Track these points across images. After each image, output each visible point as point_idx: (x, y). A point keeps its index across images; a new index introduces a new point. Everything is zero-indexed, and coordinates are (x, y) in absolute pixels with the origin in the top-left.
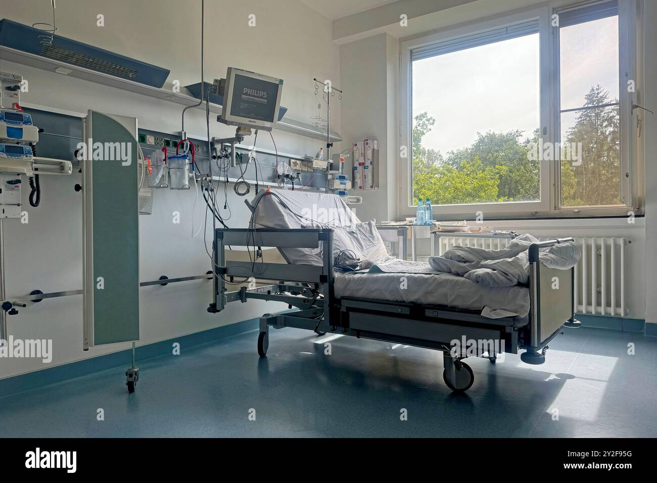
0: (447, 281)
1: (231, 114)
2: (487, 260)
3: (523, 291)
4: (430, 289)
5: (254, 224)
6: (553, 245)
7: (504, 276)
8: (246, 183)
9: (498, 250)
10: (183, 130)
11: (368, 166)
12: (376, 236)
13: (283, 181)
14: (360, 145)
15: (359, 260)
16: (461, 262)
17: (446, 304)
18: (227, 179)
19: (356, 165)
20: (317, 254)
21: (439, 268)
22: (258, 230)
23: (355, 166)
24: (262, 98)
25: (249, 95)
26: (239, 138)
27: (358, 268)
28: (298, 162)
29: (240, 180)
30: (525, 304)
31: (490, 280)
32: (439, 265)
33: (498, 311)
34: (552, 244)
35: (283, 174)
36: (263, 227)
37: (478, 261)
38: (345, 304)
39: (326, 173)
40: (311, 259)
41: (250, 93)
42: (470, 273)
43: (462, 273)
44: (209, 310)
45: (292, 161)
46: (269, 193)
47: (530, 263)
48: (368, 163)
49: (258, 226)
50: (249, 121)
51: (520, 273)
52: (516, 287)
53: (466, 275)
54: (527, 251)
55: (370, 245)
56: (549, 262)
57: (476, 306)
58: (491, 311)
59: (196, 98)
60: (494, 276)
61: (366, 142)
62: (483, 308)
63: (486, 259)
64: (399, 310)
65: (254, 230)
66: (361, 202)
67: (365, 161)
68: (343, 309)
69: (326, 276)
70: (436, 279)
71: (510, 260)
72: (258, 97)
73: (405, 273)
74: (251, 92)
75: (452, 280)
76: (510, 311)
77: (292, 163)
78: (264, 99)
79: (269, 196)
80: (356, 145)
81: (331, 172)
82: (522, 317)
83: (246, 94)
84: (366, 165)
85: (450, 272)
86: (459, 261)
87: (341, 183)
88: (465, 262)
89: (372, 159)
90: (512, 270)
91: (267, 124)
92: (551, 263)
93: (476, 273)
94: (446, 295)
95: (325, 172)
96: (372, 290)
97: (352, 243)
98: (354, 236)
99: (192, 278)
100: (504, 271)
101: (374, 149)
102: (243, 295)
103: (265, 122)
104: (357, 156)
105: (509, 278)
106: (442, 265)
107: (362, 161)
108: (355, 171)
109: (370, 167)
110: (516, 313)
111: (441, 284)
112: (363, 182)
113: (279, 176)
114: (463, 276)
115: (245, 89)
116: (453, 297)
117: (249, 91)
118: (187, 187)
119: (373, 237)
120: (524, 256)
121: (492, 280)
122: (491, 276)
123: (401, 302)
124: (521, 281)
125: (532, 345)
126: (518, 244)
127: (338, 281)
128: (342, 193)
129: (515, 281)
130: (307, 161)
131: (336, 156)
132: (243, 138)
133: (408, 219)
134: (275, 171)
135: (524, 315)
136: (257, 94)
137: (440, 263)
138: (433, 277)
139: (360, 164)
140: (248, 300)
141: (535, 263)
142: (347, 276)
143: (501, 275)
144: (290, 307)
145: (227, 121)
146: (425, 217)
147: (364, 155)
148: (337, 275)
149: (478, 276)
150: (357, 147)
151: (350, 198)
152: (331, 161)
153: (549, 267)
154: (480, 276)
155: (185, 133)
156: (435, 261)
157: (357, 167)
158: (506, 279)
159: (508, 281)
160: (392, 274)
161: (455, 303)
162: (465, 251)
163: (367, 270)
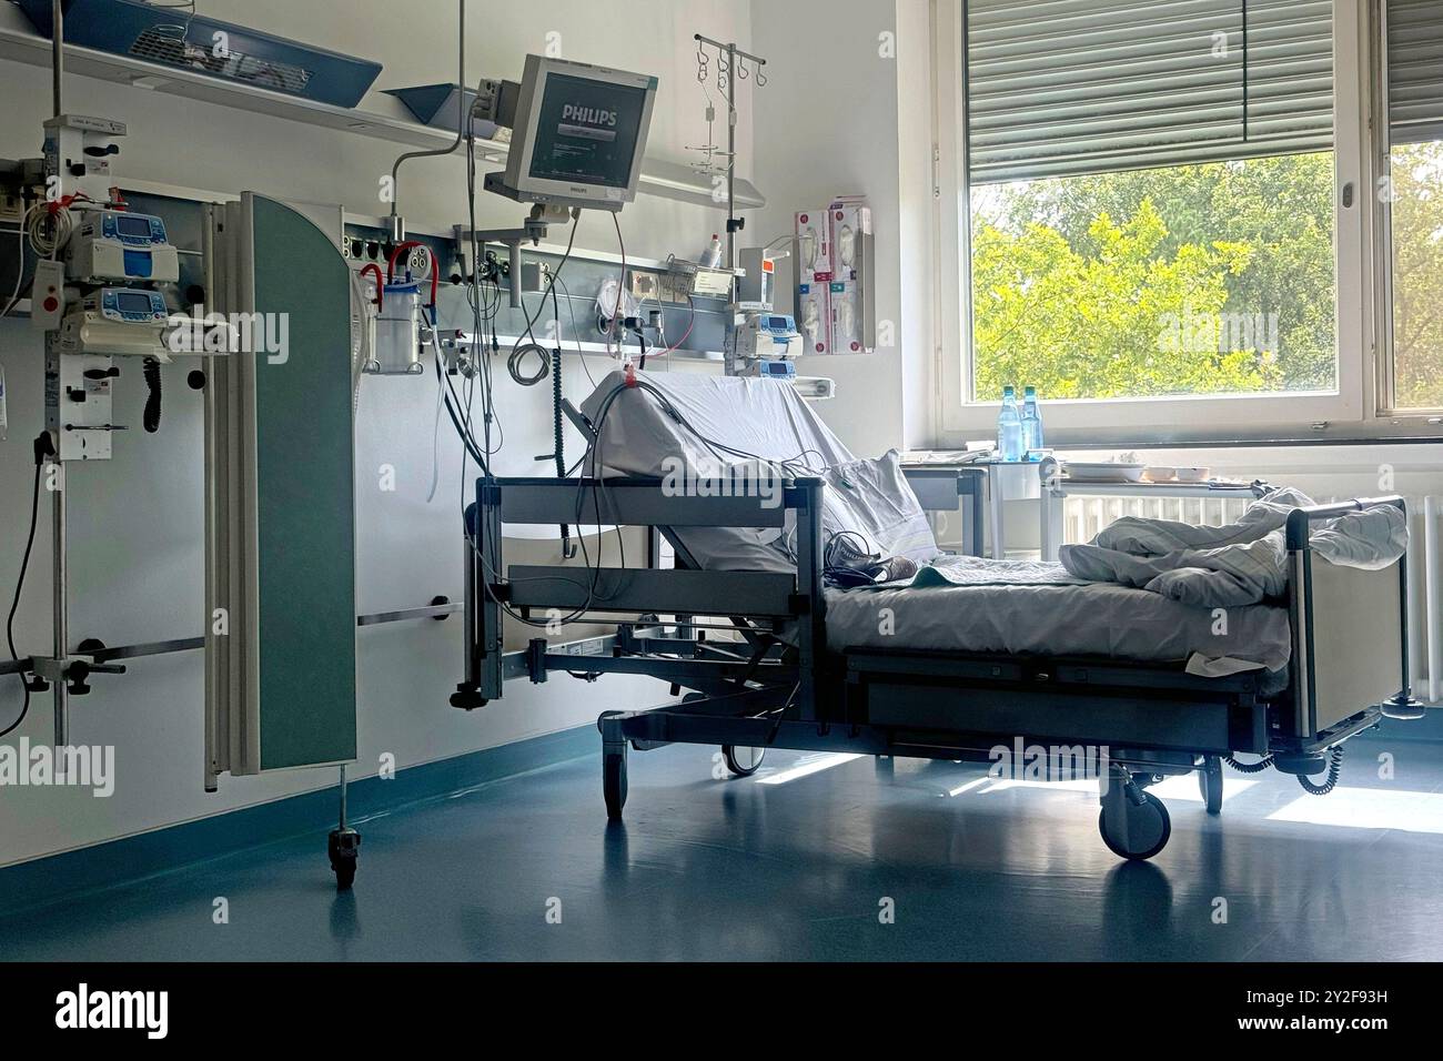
0: (1107, 598)
1: (531, 174)
2: (1196, 550)
3: (1275, 614)
4: (1068, 619)
5: (597, 466)
6: (1345, 514)
7: (1234, 582)
8: (539, 349)
9: (1224, 524)
10: (394, 214)
11: (842, 285)
12: (905, 497)
13: (617, 338)
14: (819, 219)
15: (878, 556)
16: (1139, 555)
17: (1107, 651)
18: (495, 339)
19: (807, 277)
20: (771, 544)
21: (1084, 571)
22: (612, 482)
23: (803, 282)
24: (604, 126)
25: (576, 122)
26: (534, 230)
27: (882, 576)
28: (652, 277)
29: (527, 341)
30: (1281, 643)
31: (1203, 592)
32: (1086, 566)
33: (1223, 660)
34: (1342, 512)
35: (618, 316)
36: (621, 474)
37: (1176, 553)
38: (856, 664)
39: (727, 308)
40: (757, 556)
41: (577, 117)
42: (1160, 579)
43: (1140, 581)
44: (456, 701)
45: (636, 275)
46: (632, 384)
47: (1290, 554)
48: (843, 275)
49: (609, 472)
50: (573, 189)
51: (1269, 576)
52: (1261, 608)
53: (1150, 585)
54: (1284, 528)
55: (894, 520)
56: (1332, 552)
57: (1175, 651)
58: (1206, 662)
59: (425, 124)
60: (1211, 581)
61: (836, 211)
62: (1188, 659)
63: (1194, 547)
64: (997, 672)
65: (598, 481)
66: (832, 395)
67: (833, 269)
68: (852, 678)
69: (805, 598)
70: (1081, 595)
71: (1247, 547)
72: (596, 126)
73: (1005, 584)
74: (580, 114)
75: (1120, 597)
76: (1247, 659)
77: (635, 282)
78: (611, 128)
79: (634, 390)
80: (804, 219)
81: (742, 305)
82: (1274, 670)
83: (569, 120)
84: (838, 279)
85: (1112, 580)
86: (1134, 553)
87: (777, 340)
88: (1147, 555)
89: (856, 263)
90: (1250, 569)
91: (613, 193)
92: (1338, 552)
93: (1172, 578)
94: (1105, 632)
95: (722, 308)
96: (927, 626)
97: (852, 515)
98: (851, 498)
99: (394, 616)
100: (1234, 571)
101: (860, 233)
102: (537, 662)
103: (609, 189)
104: (807, 250)
105: (1245, 586)
106: (1092, 564)
107: (823, 267)
108: (804, 296)
109: (850, 288)
110: (1262, 662)
111: (1096, 605)
112: (829, 332)
113: (603, 323)
114: (1142, 588)
115: (566, 106)
116: (1121, 635)
117: (575, 113)
118: (415, 368)
119: (899, 499)
120: (1277, 538)
121: (1210, 593)
122: (1206, 582)
123: (999, 651)
124: (1272, 592)
125: (1298, 734)
126: (1265, 510)
127: (838, 607)
128: (778, 369)
129: (1259, 593)
130: (675, 275)
131: (751, 257)
132: (545, 229)
133: (973, 446)
134: (594, 307)
135: (1279, 666)
136: (593, 117)
137: (1088, 560)
138: (1074, 590)
139: (818, 277)
140: (551, 674)
141: (1300, 553)
142: (859, 595)
143: (1230, 580)
144: (675, 691)
145: (518, 192)
146: (1024, 438)
147: (832, 250)
148: (832, 594)
149: (1178, 585)
150: (809, 224)
151: (800, 383)
152: (740, 272)
153: (1334, 563)
154: (1181, 584)
155: (400, 221)
156: (1074, 553)
157: (807, 286)
158: (1239, 589)
159: (1243, 593)
160: (976, 588)
161: (1127, 649)
162: (1147, 528)
163: (908, 582)
